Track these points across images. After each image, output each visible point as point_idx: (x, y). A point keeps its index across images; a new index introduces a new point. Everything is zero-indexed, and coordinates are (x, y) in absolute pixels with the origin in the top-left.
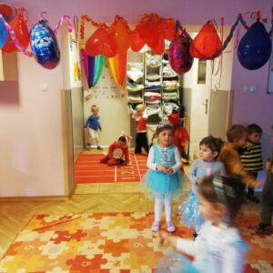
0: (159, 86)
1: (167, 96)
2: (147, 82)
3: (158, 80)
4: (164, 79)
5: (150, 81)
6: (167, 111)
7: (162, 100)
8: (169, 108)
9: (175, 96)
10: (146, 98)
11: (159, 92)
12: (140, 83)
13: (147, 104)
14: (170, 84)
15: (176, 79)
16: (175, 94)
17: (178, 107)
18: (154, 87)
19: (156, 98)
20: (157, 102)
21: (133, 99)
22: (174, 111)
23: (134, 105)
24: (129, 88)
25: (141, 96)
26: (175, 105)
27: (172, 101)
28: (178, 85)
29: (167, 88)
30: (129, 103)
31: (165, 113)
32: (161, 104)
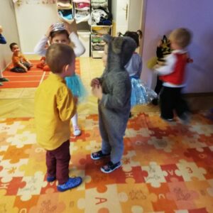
6: (95, 18)
8: (98, 15)
13: (77, 11)
17: (105, 14)
20: (86, 8)
21: (62, 5)
22: (102, 18)
23: (66, 12)
25: (71, 3)
26: (103, 12)
27: (100, 8)
30: (59, 10)
31: (94, 20)
32: (90, 11)
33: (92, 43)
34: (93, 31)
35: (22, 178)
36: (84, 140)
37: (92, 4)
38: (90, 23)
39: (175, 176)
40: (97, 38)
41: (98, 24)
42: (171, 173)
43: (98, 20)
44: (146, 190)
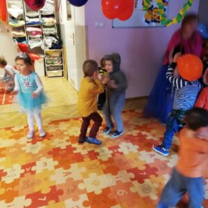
0: (38, 23)
1: (47, 31)
2: (27, 19)
3: (37, 17)
4: (43, 16)
5: (30, 17)
6: (47, 43)
7: (43, 34)
8: (50, 41)
9: (54, 31)
10: (28, 33)
11: (39, 27)
12: (21, 19)
13: (30, 38)
14: (48, 21)
15: (52, 16)
16: (53, 29)
17: (56, 40)
18: (34, 23)
19: (37, 33)
20: (39, 36)
22: (53, 43)
23: (21, 39)
24: (11, 23)
25: (24, 31)
26: (54, 39)
27: (51, 35)
28: (55, 21)
29: (46, 24)
30: (14, 38)
31: (46, 45)
32: (42, 38)
33: (46, 65)
34: (47, 54)
35: (3, 170)
36: (49, 139)
37: (44, 32)
38: (43, 47)
39: (118, 152)
40: (51, 60)
41: (50, 49)
42: (115, 151)
43: (50, 45)
44: (98, 163)
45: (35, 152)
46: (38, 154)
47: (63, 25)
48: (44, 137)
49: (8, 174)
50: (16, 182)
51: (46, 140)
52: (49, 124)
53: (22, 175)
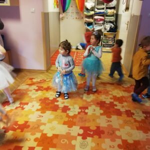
0: (104, 13)
1: (108, 19)
2: (96, 10)
3: (103, 9)
4: (107, 8)
5: (98, 9)
7: (104, 21)
8: (108, 26)
10: (95, 20)
11: (103, 16)
12: (92, 10)
13: (96, 23)
14: (110, 11)
15: (114, 8)
16: (113, 18)
17: (113, 26)
18: (100, 13)
19: (101, 20)
20: (102, 22)
21: (88, 20)
22: (111, 28)
23: (89, 24)
24: (86, 13)
25: (92, 19)
28: (115, 12)
29: (109, 14)
30: (85, 23)
31: (105, 29)
32: (103, 24)
33: (103, 43)
34: (105, 35)
35: (68, 106)
36: (98, 94)
37: (105, 20)
38: (103, 30)
40: (106, 40)
41: (108, 31)
43: (108, 29)
45: (89, 100)
46: (90, 102)
47: (121, 15)
48: (95, 92)
49: (71, 110)
50: (75, 116)
51: (96, 94)
52: (100, 84)
53: (79, 113)
